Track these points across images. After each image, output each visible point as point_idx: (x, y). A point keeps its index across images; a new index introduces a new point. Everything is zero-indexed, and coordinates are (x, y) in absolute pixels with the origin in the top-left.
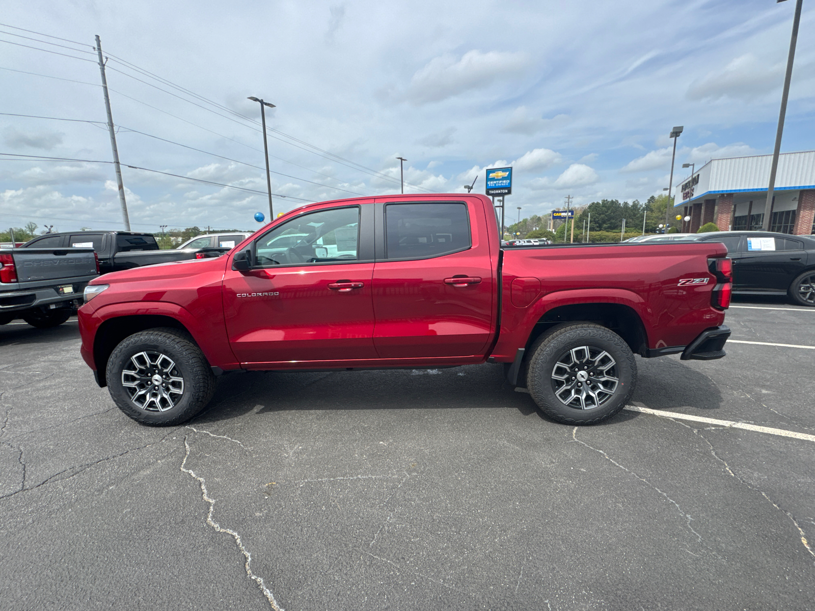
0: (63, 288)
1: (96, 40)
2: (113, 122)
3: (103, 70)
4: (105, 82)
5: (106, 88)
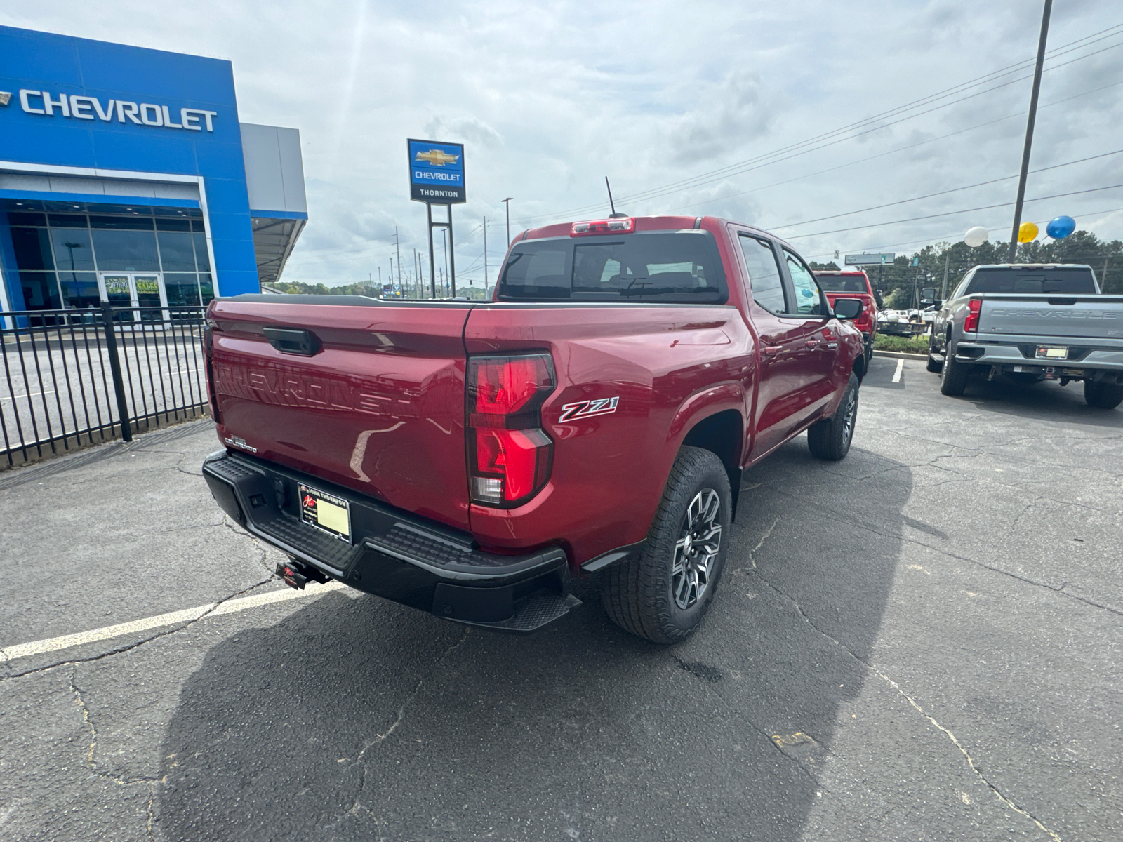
0: (1047, 349)
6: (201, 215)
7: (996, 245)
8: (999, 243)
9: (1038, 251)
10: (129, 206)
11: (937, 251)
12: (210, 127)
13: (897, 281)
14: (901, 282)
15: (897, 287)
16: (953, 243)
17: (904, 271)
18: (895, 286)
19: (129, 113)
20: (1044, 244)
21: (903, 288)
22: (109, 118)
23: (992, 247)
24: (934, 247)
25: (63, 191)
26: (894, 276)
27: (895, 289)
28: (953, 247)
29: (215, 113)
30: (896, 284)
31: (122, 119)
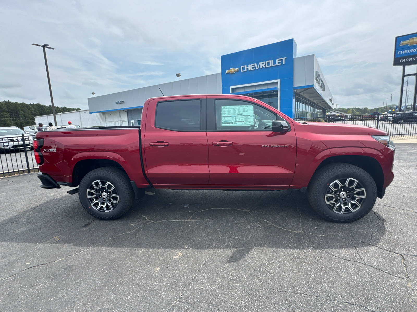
6: (277, 91)
10: (272, 91)
12: (284, 63)
19: (263, 65)
22: (258, 68)
25: (253, 90)
29: (286, 58)
31: (261, 67)
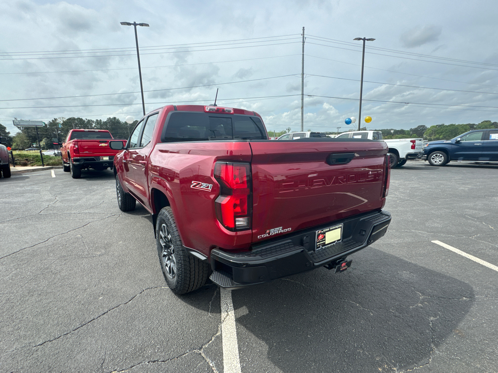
1: (303, 30)
2: (304, 73)
3: (303, 45)
4: (303, 52)
5: (303, 55)
7: (86, 120)
8: (87, 119)
9: (102, 124)
11: (60, 121)
13: (44, 134)
14: (46, 135)
15: (45, 137)
16: (67, 118)
17: (46, 130)
18: (43, 137)
20: (103, 121)
21: (48, 138)
23: (84, 121)
24: (58, 119)
26: (41, 132)
27: (44, 138)
28: (67, 119)
30: (44, 136)
